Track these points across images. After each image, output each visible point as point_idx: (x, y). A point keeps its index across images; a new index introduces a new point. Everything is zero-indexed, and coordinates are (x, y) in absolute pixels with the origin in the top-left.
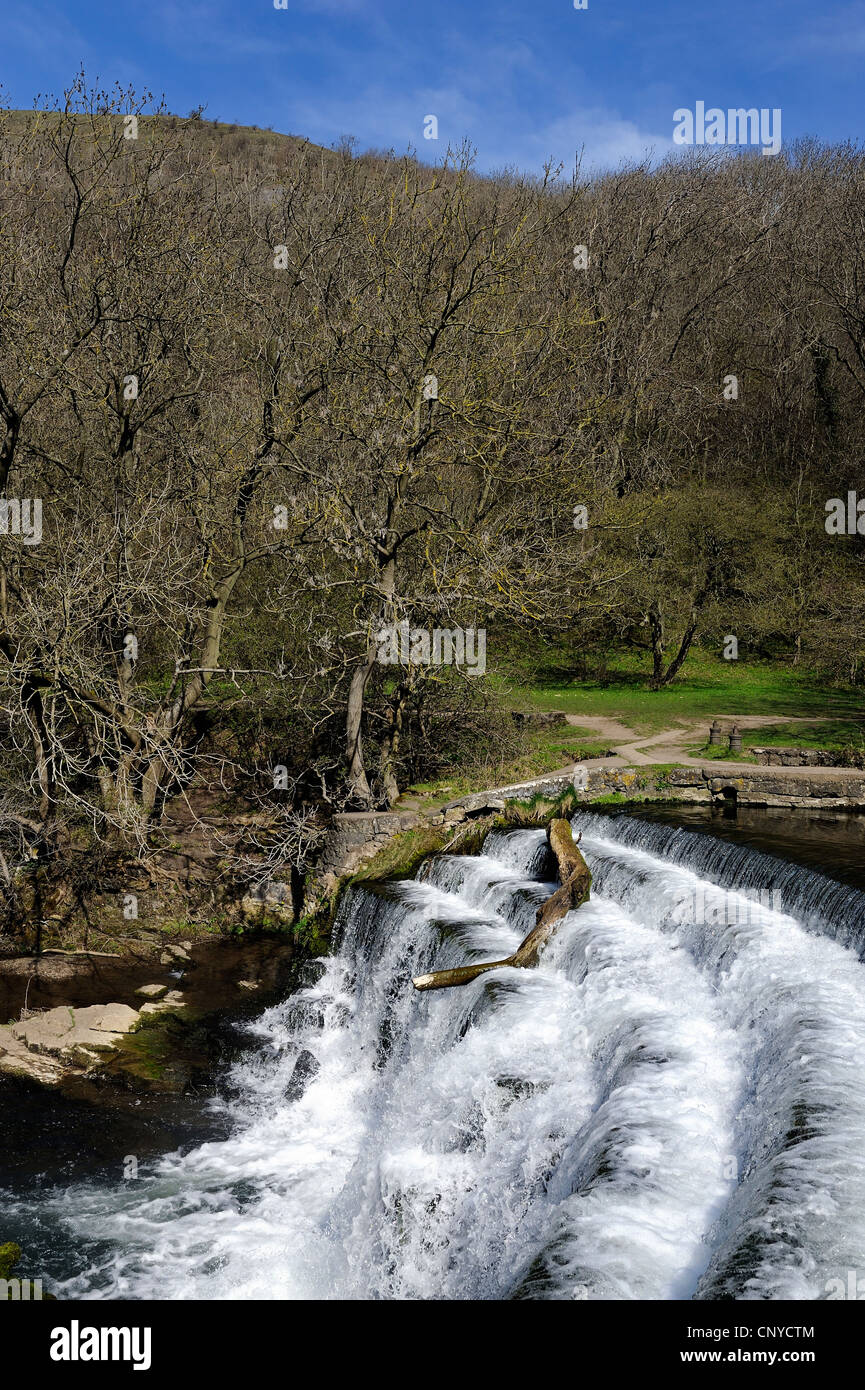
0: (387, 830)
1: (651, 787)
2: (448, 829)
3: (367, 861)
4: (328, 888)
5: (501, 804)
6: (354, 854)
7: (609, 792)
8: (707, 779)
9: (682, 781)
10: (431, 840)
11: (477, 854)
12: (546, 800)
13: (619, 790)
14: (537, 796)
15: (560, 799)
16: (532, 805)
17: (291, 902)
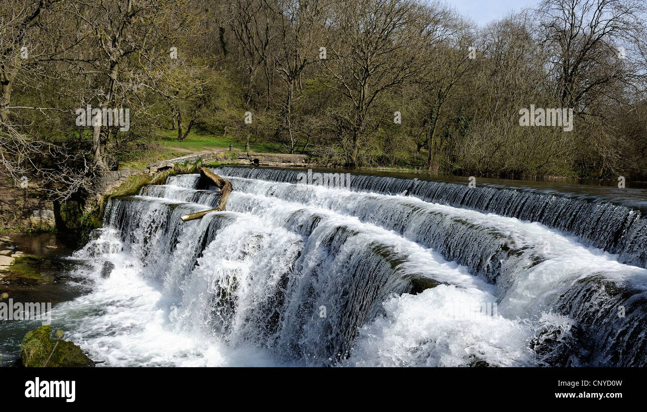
0: (125, 176)
1: (229, 158)
2: (151, 175)
3: (117, 189)
4: (99, 200)
5: (172, 165)
6: (110, 186)
7: (214, 161)
8: (248, 156)
9: (240, 157)
10: (144, 179)
11: (164, 183)
12: (190, 164)
13: (217, 160)
14: (187, 162)
15: (196, 163)
16: (185, 165)
17: (53, 218)
